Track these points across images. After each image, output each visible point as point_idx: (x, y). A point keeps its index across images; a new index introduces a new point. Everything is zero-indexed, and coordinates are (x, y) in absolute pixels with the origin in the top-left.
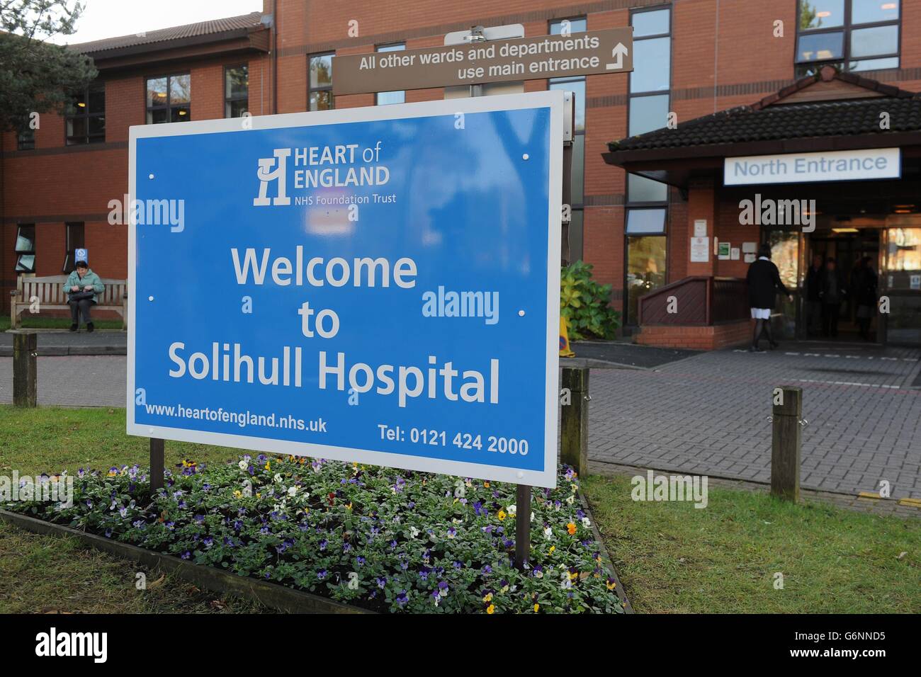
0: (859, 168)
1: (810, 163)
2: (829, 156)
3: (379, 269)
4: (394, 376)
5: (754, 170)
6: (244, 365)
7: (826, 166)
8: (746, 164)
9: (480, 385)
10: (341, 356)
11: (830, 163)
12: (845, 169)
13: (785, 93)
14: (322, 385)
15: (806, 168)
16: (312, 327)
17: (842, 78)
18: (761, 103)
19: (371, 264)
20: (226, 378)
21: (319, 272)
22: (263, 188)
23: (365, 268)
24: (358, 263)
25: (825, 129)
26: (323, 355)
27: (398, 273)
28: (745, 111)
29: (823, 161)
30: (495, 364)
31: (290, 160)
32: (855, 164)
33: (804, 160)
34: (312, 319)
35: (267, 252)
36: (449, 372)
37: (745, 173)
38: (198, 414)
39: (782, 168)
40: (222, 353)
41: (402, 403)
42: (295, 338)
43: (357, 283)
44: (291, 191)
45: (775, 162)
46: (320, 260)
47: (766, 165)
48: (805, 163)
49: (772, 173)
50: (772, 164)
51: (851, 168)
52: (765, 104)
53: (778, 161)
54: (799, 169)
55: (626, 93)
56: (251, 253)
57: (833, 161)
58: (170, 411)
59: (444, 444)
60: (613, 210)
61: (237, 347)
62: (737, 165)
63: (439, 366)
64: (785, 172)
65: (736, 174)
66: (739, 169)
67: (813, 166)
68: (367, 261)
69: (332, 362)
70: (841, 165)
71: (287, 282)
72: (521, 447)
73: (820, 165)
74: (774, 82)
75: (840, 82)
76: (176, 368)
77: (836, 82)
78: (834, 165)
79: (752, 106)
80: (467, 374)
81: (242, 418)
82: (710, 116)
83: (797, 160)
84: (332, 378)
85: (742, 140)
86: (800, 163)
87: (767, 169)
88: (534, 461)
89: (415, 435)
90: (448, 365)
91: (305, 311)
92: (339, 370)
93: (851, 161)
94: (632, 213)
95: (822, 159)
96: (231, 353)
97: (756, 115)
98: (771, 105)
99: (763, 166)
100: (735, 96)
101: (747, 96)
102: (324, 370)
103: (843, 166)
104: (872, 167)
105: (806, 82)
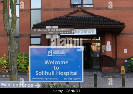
1: (78, 31)
2: (82, 30)
4: (66, 73)
6: (46, 73)
9: (75, 73)
10: (59, 72)
13: (71, 13)
14: (57, 74)
15: (78, 32)
16: (55, 69)
18: (66, 15)
19: (63, 62)
20: (44, 74)
21: (56, 63)
22: (49, 54)
24: (61, 62)
25: (81, 24)
26: (57, 72)
27: (66, 63)
28: (62, 17)
29: (81, 31)
30: (77, 71)
31: (52, 51)
32: (88, 31)
34: (55, 68)
35: (49, 61)
36: (72, 72)
38: (40, 79)
40: (43, 72)
41: (67, 76)
42: (54, 70)
43: (61, 64)
44: (52, 54)
52: (67, 16)
56: (47, 61)
58: (36, 79)
59: (72, 79)
60: (27, 38)
61: (46, 71)
63: (71, 72)
69: (58, 72)
71: (52, 64)
72: (80, 79)
76: (37, 74)
77: (82, 12)
78: (83, 31)
79: (64, 16)
81: (46, 79)
82: (55, 18)
84: (58, 74)
86: (76, 31)
89: (68, 79)
91: (55, 67)
92: (59, 73)
94: (32, 39)
97: (65, 18)
102: (57, 73)
103: (85, 32)
104: (91, 32)
105: (75, 11)
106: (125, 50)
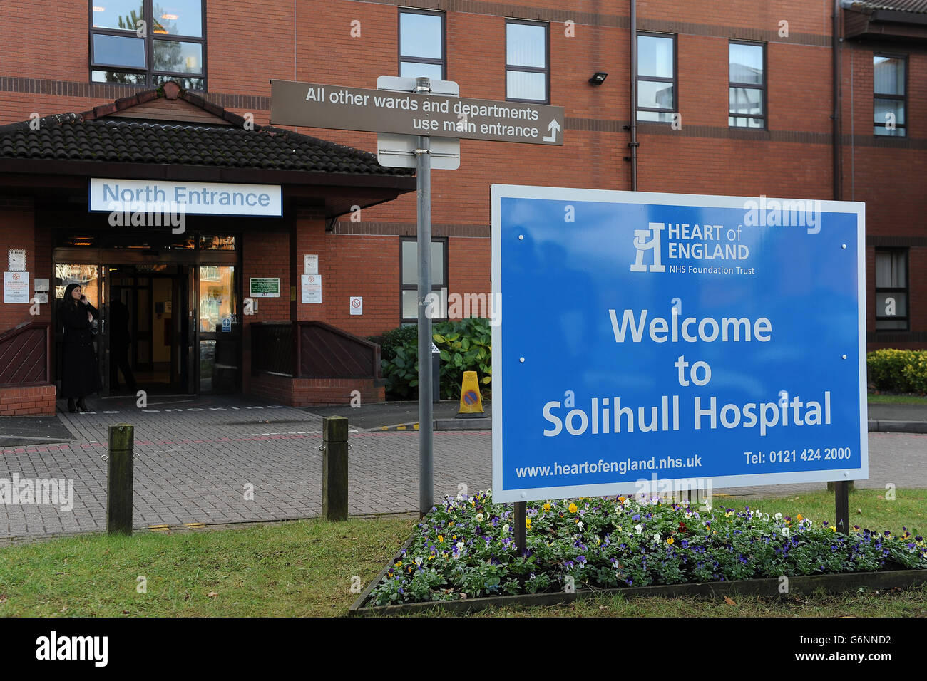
0: (242, 204)
1: (191, 194)
2: (212, 188)
3: (742, 326)
4: (756, 412)
5: (128, 196)
6: (624, 417)
7: (208, 198)
8: (117, 186)
9: (818, 412)
10: (713, 400)
11: (213, 195)
12: (229, 203)
13: (124, 105)
14: (698, 426)
15: (186, 199)
16: (687, 377)
17: (188, 98)
18: (95, 111)
19: (736, 323)
20: (606, 430)
21: (693, 330)
22: (640, 257)
23: (731, 326)
24: (725, 322)
26: (697, 401)
27: (757, 330)
28: (75, 120)
29: (205, 193)
30: (828, 394)
31: (664, 234)
32: (238, 198)
33: (185, 189)
34: (687, 371)
35: (644, 313)
36: (797, 404)
37: (116, 198)
38: (576, 469)
39: (160, 195)
40: (601, 407)
41: (763, 433)
42: (673, 388)
43: (725, 338)
44: (665, 260)
45: (152, 188)
46: (693, 320)
47: (142, 191)
48: (186, 192)
49: (148, 200)
50: (148, 191)
51: (235, 203)
52: (100, 114)
53: (156, 187)
54: (180, 198)
56: (628, 314)
57: (216, 193)
58: (545, 471)
59: (794, 460)
61: (617, 401)
62: (106, 187)
63: (791, 400)
64: (164, 199)
65: (105, 199)
66: (108, 193)
67: (195, 196)
68: (733, 320)
69: (706, 405)
70: (224, 198)
71: (664, 339)
72: (845, 453)
73: (202, 196)
75: (184, 103)
76: (551, 426)
77: (179, 101)
78: (217, 198)
79: (84, 114)
80: (809, 405)
81: (623, 466)
83: (177, 189)
84: (705, 420)
85: (114, 159)
86: (180, 192)
87: (143, 195)
88: (854, 463)
89: (773, 456)
90: (796, 399)
91: (681, 364)
92: (712, 412)
93: (235, 195)
95: (205, 189)
96: (611, 407)
97: (86, 126)
99: (138, 192)
102: (699, 413)
103: (227, 199)
104: (255, 203)
105: (148, 96)
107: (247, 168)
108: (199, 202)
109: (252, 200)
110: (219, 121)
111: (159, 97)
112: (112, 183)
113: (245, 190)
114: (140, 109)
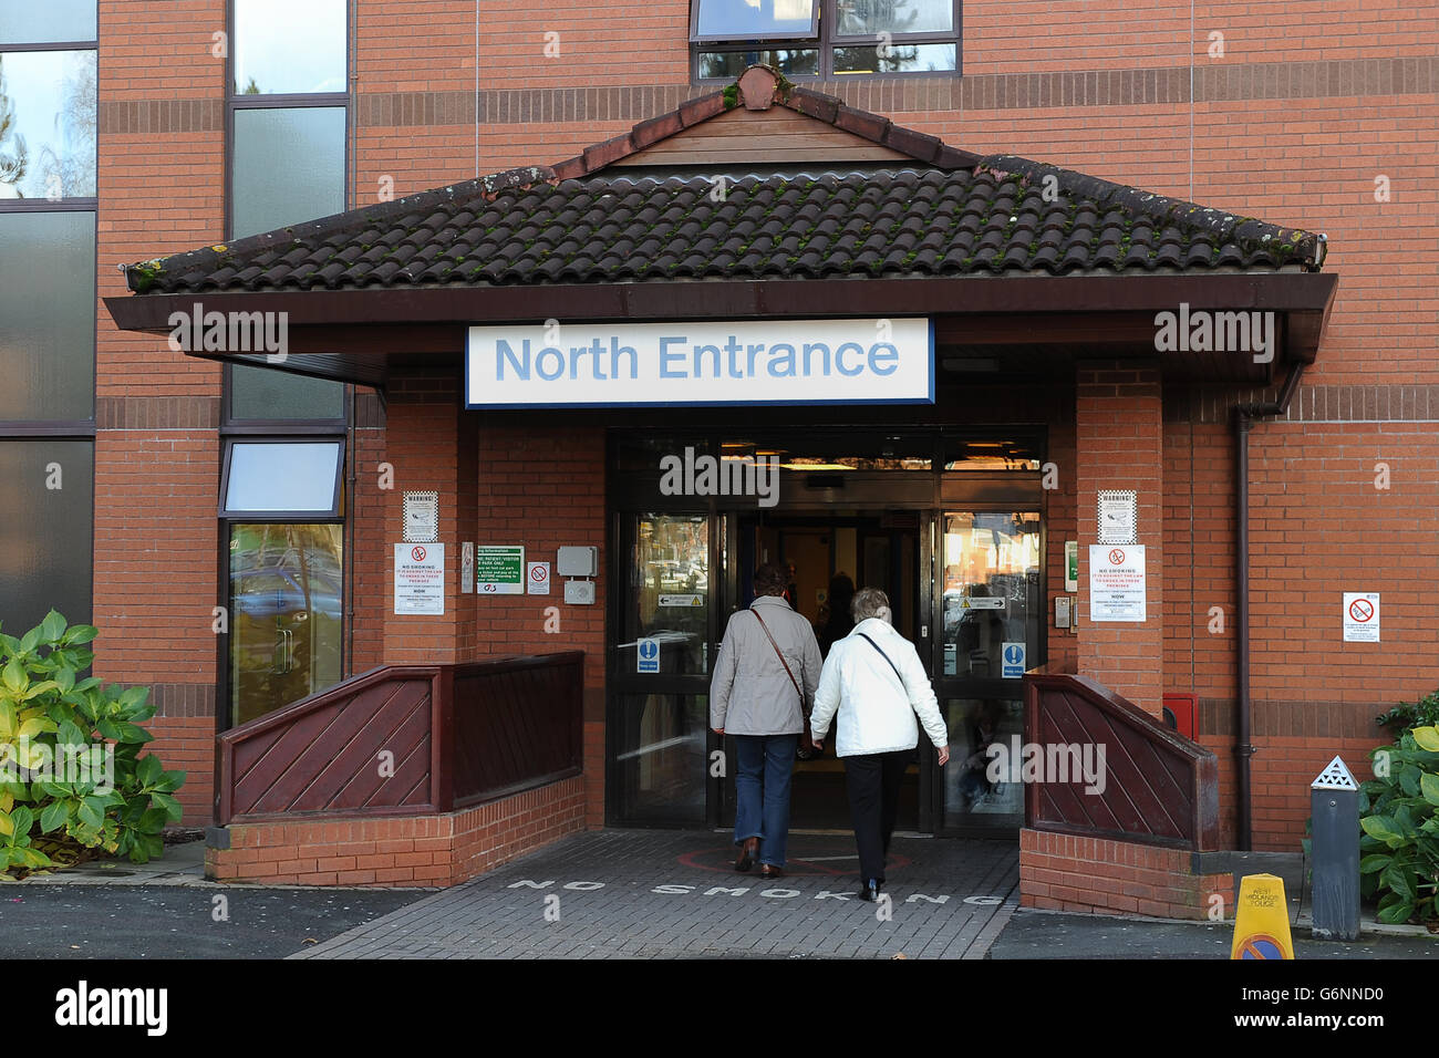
0: (827, 370)
1: (698, 351)
2: (748, 334)
5: (550, 364)
7: (741, 358)
8: (526, 344)
11: (752, 351)
12: (792, 371)
13: (648, 137)
15: (687, 365)
17: (797, 103)
18: (584, 160)
28: (536, 182)
29: (732, 347)
32: (817, 356)
33: (683, 340)
37: (524, 373)
39: (624, 359)
45: (606, 343)
47: (583, 351)
48: (687, 349)
49: (598, 374)
50: (597, 350)
51: (807, 371)
52: (596, 163)
53: (614, 341)
54: (672, 366)
55: (219, 94)
57: (761, 348)
60: (188, 442)
62: (502, 347)
64: (634, 374)
65: (500, 374)
66: (507, 361)
67: (707, 357)
70: (781, 360)
73: (725, 356)
74: (637, 91)
75: (791, 116)
77: (780, 114)
78: (762, 359)
79: (559, 168)
82: (439, 194)
83: (664, 342)
85: (513, 277)
86: (672, 349)
87: (585, 363)
93: (808, 349)
94: (242, 453)
95: (732, 339)
97: (569, 195)
98: (610, 170)
99: (575, 354)
100: (530, 125)
101: (565, 125)
103: (787, 362)
104: (860, 369)
105: (702, 111)
106: (1349, 598)
107: (833, 277)
108: (717, 372)
109: (851, 359)
110: (875, 154)
111: (729, 108)
112: (515, 338)
113: (833, 335)
114: (683, 142)
